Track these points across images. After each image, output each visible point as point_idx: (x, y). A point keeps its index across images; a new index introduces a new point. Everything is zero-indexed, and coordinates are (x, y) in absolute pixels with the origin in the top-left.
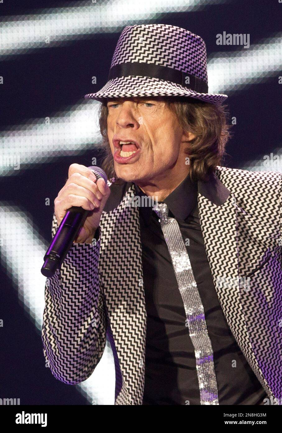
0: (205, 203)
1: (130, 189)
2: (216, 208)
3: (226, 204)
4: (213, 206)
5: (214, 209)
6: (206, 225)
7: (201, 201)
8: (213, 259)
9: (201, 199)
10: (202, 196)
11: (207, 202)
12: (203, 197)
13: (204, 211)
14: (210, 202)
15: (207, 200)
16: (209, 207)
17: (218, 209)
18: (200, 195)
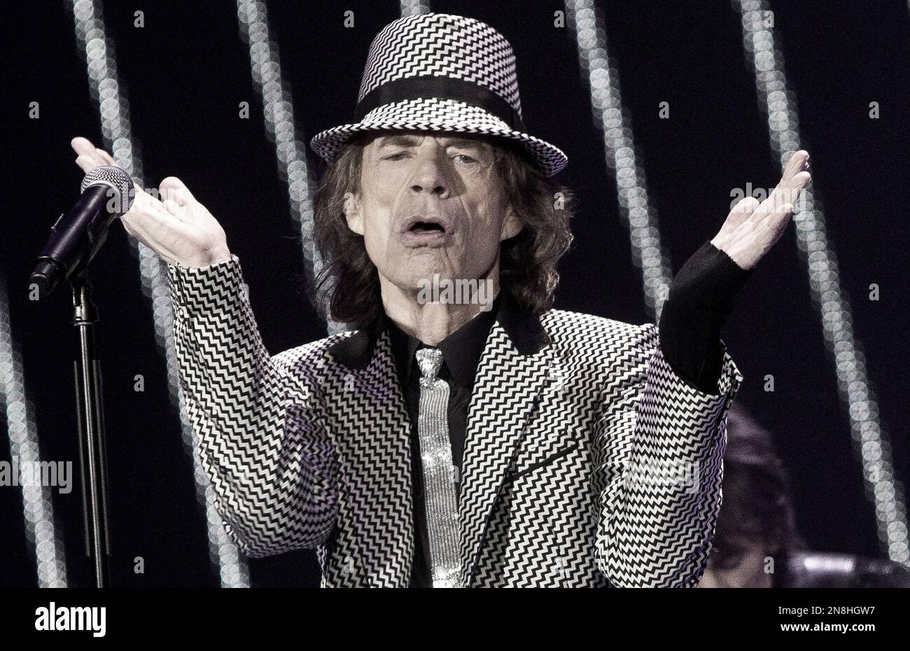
0: (501, 339)
1: (383, 334)
2: (515, 356)
3: (536, 357)
4: (512, 349)
5: (512, 356)
6: (486, 375)
7: (495, 334)
8: (473, 434)
9: (496, 331)
10: (499, 327)
11: (506, 339)
12: (502, 329)
13: (494, 352)
14: (509, 342)
15: (507, 336)
16: (505, 350)
17: (519, 358)
18: (497, 324)
